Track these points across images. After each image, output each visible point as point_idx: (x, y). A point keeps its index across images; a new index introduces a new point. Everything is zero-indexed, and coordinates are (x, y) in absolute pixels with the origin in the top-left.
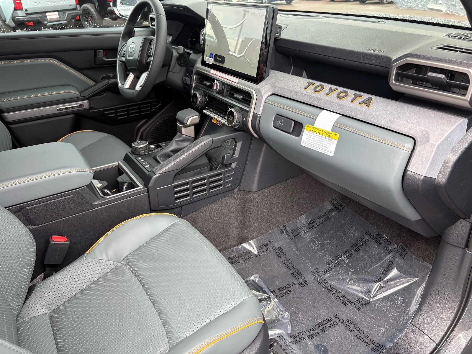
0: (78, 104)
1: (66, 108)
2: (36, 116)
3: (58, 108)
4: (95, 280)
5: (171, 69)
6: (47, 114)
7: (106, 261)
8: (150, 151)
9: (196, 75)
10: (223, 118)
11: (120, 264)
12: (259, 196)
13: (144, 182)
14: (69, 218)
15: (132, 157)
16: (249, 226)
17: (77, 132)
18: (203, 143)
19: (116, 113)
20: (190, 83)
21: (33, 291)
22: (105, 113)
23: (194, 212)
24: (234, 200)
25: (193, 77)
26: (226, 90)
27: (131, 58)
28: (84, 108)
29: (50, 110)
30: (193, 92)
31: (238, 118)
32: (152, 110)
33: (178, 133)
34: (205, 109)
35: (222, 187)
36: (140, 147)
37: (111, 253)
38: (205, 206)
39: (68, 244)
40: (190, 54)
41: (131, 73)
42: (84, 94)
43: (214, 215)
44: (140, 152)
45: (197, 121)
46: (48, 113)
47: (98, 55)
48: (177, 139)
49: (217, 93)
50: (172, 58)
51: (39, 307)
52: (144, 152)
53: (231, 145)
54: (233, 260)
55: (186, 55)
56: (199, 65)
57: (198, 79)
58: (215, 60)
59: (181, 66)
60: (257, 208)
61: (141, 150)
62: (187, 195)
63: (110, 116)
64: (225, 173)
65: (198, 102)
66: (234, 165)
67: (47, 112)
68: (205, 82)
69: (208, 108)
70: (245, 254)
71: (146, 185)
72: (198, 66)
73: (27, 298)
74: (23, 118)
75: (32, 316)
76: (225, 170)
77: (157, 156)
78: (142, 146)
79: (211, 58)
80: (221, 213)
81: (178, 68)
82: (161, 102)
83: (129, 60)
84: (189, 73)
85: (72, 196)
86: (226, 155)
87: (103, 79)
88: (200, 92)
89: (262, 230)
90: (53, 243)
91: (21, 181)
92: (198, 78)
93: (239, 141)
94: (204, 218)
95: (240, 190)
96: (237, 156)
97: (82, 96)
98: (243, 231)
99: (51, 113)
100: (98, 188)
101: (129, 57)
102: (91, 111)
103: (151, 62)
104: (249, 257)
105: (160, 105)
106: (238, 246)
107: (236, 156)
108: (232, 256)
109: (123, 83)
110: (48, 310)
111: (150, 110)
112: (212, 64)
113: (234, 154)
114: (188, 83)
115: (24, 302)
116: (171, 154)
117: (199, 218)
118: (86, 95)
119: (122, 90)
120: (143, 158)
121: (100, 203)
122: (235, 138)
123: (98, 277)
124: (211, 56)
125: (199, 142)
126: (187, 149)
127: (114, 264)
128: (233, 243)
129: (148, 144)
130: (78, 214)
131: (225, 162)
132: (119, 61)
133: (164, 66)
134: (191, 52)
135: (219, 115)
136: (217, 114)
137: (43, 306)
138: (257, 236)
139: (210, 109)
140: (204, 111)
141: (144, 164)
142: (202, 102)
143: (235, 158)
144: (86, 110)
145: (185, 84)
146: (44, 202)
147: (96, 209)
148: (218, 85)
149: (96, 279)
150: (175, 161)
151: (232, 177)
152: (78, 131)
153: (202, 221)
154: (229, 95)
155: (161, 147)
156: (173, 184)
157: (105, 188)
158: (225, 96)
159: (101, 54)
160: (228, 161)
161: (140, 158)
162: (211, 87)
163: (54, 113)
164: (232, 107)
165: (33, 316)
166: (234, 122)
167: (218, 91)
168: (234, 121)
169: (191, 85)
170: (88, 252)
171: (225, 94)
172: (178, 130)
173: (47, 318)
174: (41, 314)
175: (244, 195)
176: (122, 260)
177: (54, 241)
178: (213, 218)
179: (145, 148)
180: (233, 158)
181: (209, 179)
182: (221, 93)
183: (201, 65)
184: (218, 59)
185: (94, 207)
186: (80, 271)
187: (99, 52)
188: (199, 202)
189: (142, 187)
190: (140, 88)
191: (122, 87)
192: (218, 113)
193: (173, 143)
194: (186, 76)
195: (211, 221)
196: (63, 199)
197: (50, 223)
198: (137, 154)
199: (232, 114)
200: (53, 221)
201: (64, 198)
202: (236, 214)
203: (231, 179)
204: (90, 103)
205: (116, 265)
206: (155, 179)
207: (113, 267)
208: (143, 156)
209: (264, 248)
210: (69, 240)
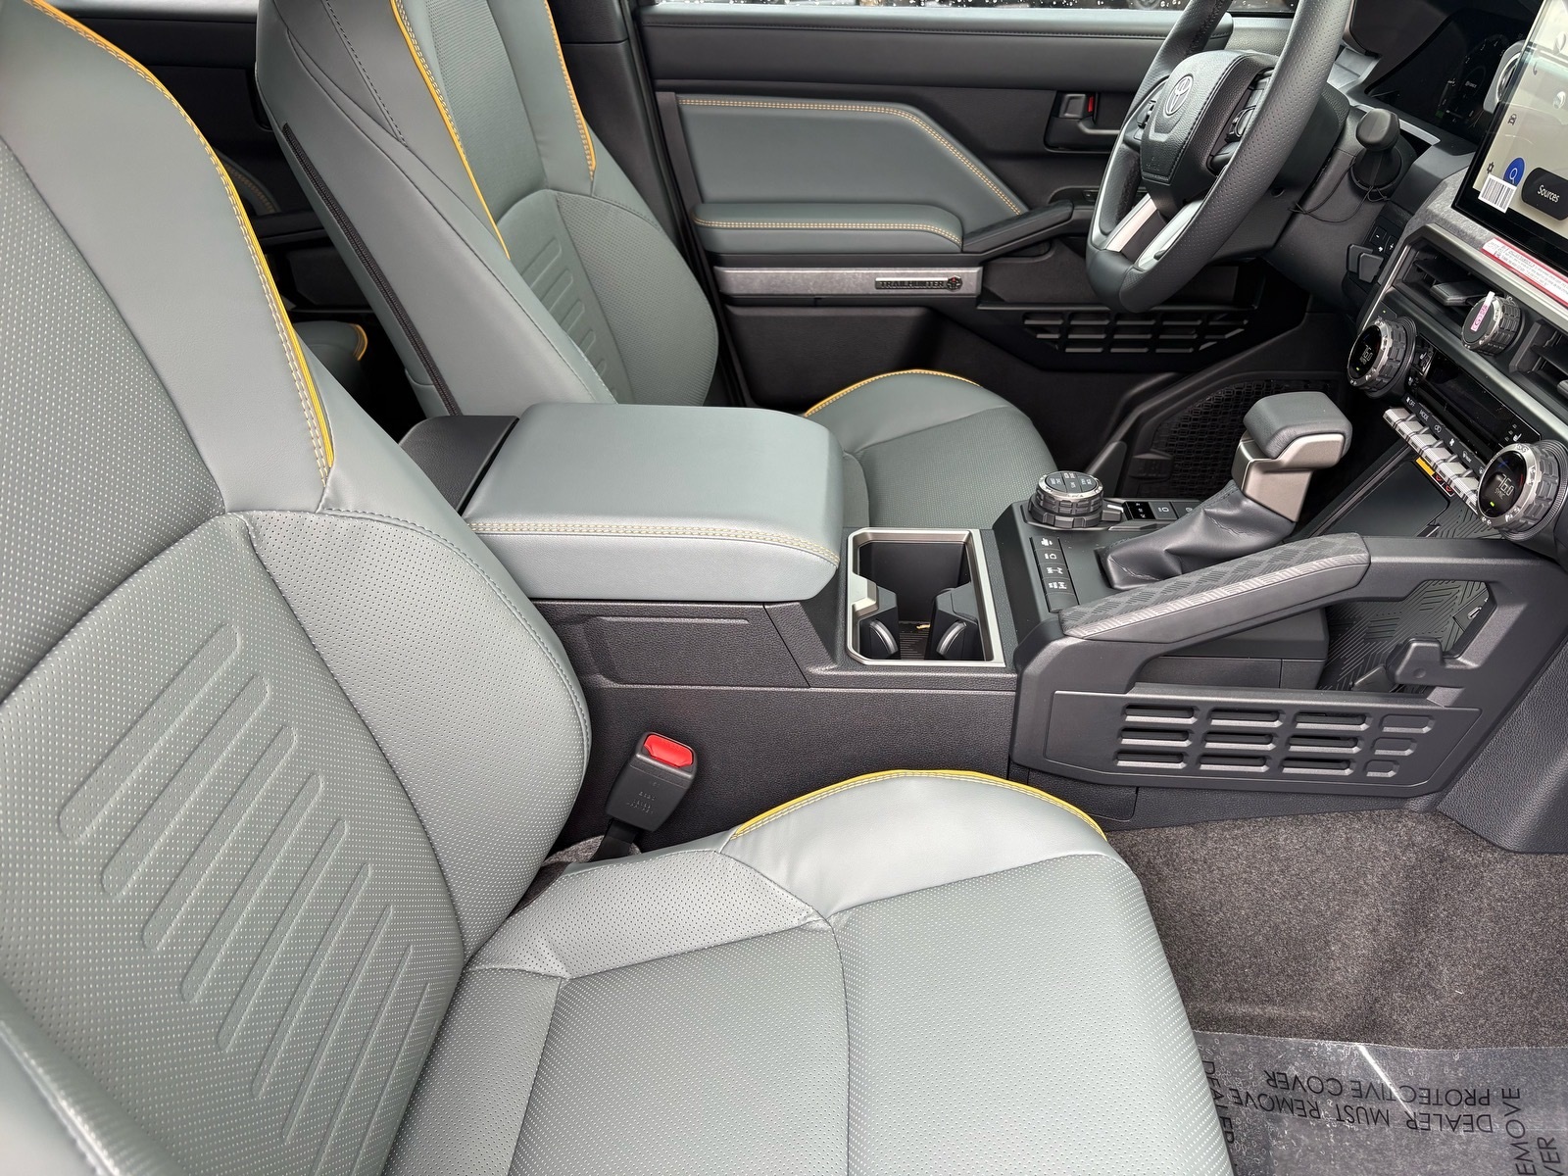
0: (944, 275)
1: (902, 283)
2: (809, 292)
3: (878, 279)
4: (725, 940)
5: (1309, 205)
6: (842, 293)
7: (781, 891)
8: (1098, 522)
9: (1413, 246)
10: (1467, 467)
11: (822, 925)
12: (1528, 874)
13: (1017, 645)
14: (718, 691)
15: (1024, 530)
16: (1423, 986)
17: (910, 371)
18: (1315, 565)
19: (1066, 330)
20: (1376, 278)
21: (548, 884)
22: (1027, 322)
23: (1189, 825)
24: (1389, 843)
25: (1395, 253)
26: (1532, 349)
27: (1162, 138)
28: (962, 291)
29: (854, 282)
30: (1374, 318)
31: (1539, 498)
32: (1203, 347)
33: (1231, 482)
34: (1398, 404)
35: (1348, 772)
36: (1061, 497)
37: (806, 870)
38: (1245, 819)
39: (686, 778)
40: (1421, 147)
41: (1148, 196)
42: (978, 244)
43: (1271, 873)
44: (1058, 518)
45: (1333, 457)
46: (845, 291)
47: (1065, 112)
48: (1215, 511)
49: (1483, 351)
50: (1331, 154)
51: (544, 947)
52: (1071, 519)
53: (1466, 600)
54: (1289, 1095)
55: (1400, 149)
56: (1441, 205)
57: (1416, 265)
58: (1529, 196)
59: (1359, 193)
60: (1496, 923)
61: (1063, 510)
62: (1177, 755)
63: (1039, 336)
64: (1384, 717)
65: (1375, 371)
66: (1441, 698)
67: (843, 287)
68: (1441, 289)
69: (1413, 404)
70: (1359, 1094)
71: (1021, 658)
72: (1436, 211)
73: (525, 900)
74: (771, 291)
75: (516, 967)
76: (1389, 706)
77: (1110, 557)
78: (1073, 497)
79: (1510, 182)
80: (1306, 878)
81: (1347, 200)
82: (1245, 322)
83: (1154, 143)
84: (1383, 234)
85: (746, 622)
86: (1414, 645)
87: (1057, 199)
88: (1401, 329)
89: (1482, 1026)
90: (641, 760)
91: (603, 527)
92: (1414, 263)
93: (1512, 601)
94: (1218, 868)
95: (1432, 810)
96: (1472, 665)
97: (965, 249)
98: (1389, 992)
99: (854, 292)
100: (855, 613)
101: (1157, 130)
102: (979, 308)
103: (1227, 166)
104: (1375, 1111)
105: (1239, 330)
106: (1339, 1043)
107: (1465, 662)
108: (1292, 1071)
109: (1107, 231)
110: (564, 970)
111: (1196, 344)
112: (1504, 211)
113: (1460, 646)
114: (1367, 275)
115: (514, 909)
116: (1172, 564)
117: (1195, 861)
118: (980, 250)
119: (1095, 256)
120: (1059, 547)
121: (830, 676)
122: (1493, 582)
123: (739, 936)
124: (1513, 171)
125: (1298, 556)
126: (1235, 572)
127: (804, 914)
128: (1319, 1015)
129: (1099, 494)
130: (751, 689)
131: (1398, 672)
132: (1126, 142)
133: (1279, 184)
134: (1431, 139)
135: (1452, 453)
136: (1446, 446)
137: (555, 948)
138: (1449, 1042)
139: (1422, 413)
140: (1393, 415)
141: (1050, 570)
142: (1393, 372)
143: (1458, 667)
144: (965, 300)
145: (1352, 277)
146: (656, 617)
147: (813, 690)
148: (1498, 316)
149: (733, 938)
150: (1160, 606)
151: (1415, 745)
152: (914, 371)
153: (1204, 876)
154: (1540, 373)
155: (1150, 516)
156: (1128, 695)
157: (880, 618)
158: (1514, 373)
159: (1075, 108)
160: (1416, 672)
161: (1045, 542)
162: (1459, 315)
163: (865, 293)
164: (1529, 438)
165: (520, 967)
166: (1514, 513)
167: (1484, 345)
168: (1515, 508)
169: (1373, 287)
170: (739, 829)
171: (1515, 362)
172: (1234, 471)
173: (550, 993)
174: (541, 971)
175: (1447, 842)
176: (833, 911)
177: (649, 755)
178: (1262, 882)
179: (1082, 507)
180: (1449, 666)
181: (1295, 721)
182: (1499, 353)
183: (1453, 207)
184: (1542, 192)
185: (808, 681)
186: (693, 887)
187: (1072, 101)
188: (1220, 796)
189: (1004, 665)
190: (1156, 261)
191: (1097, 244)
192: (1452, 442)
193: (1191, 521)
194: (1367, 244)
195: (1249, 891)
196: (716, 625)
197: (660, 687)
198: (1045, 521)
199: (1517, 467)
200: (670, 684)
201: (718, 621)
202: (1374, 906)
203: (1426, 730)
204: (985, 278)
205: (809, 920)
206: (1055, 653)
207: (796, 923)
208: (1062, 536)
209: (1465, 1107)
210: (695, 769)
